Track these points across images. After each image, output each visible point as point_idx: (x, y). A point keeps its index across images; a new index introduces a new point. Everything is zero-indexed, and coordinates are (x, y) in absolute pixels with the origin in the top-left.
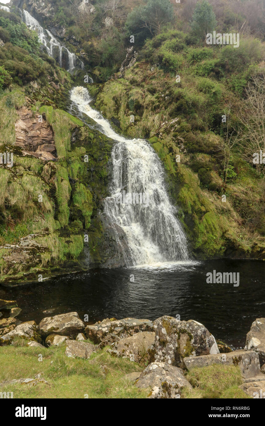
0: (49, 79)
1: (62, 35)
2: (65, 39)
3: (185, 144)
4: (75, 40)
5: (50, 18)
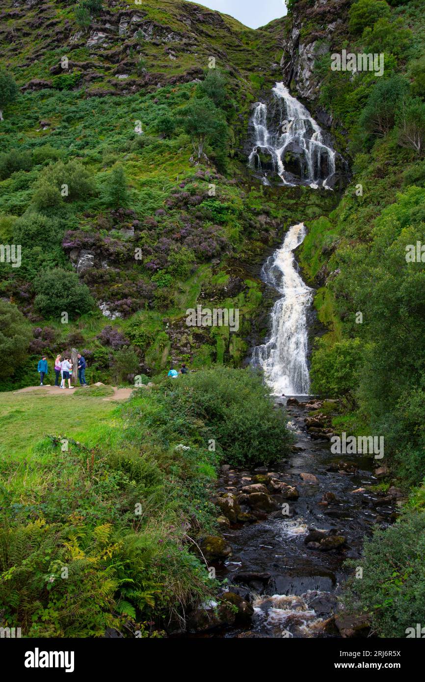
1: (329, 123)
2: (332, 128)
4: (343, 129)
5: (315, 101)
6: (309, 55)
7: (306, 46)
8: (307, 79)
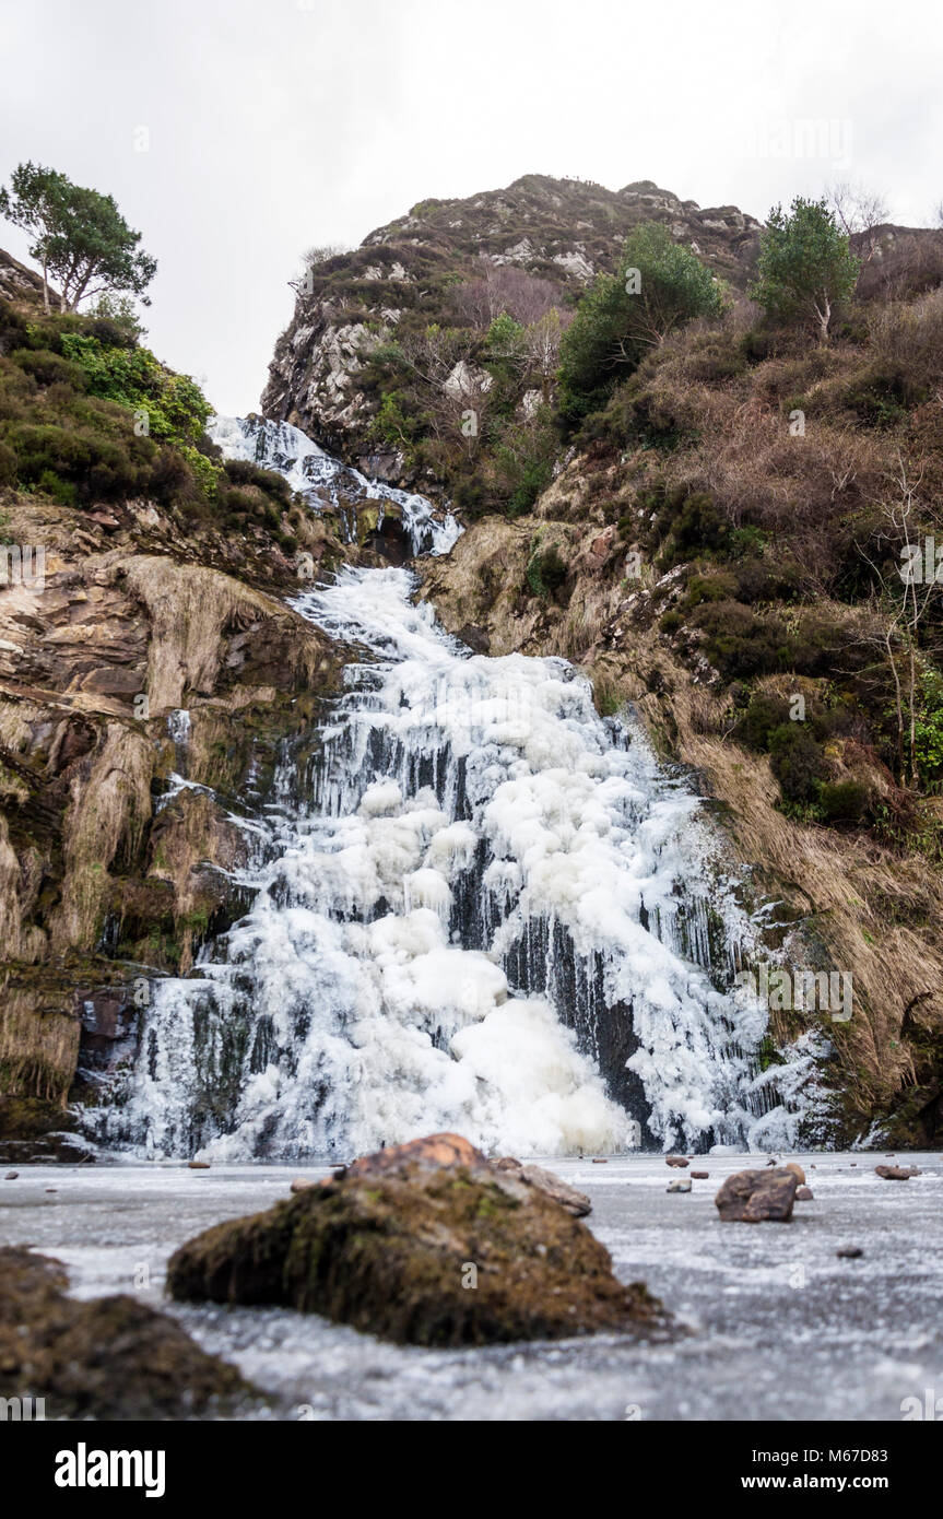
0: (258, 536)
1: (393, 473)
2: (403, 484)
3: (709, 648)
4: (432, 481)
5: (359, 431)
6: (346, 346)
7: (336, 331)
8: (339, 389)
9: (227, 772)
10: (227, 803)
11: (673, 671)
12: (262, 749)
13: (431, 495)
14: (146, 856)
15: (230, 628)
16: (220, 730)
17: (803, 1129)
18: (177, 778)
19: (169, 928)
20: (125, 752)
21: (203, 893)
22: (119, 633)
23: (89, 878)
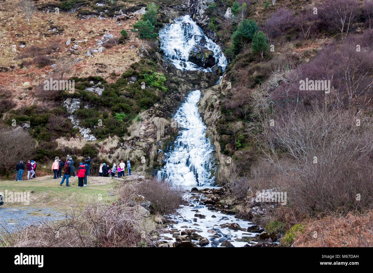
1: (214, 38)
2: (215, 41)
3: (219, 130)
4: (221, 42)
5: (207, 26)
6: (204, 2)
8: (202, 14)
9: (165, 148)
10: (165, 152)
11: (216, 132)
12: (168, 144)
13: (221, 45)
14: (157, 158)
15: (166, 127)
16: (164, 143)
17: (211, 185)
18: (159, 150)
19: (159, 166)
20: (154, 148)
21: (162, 163)
22: (153, 130)
23: (152, 162)
